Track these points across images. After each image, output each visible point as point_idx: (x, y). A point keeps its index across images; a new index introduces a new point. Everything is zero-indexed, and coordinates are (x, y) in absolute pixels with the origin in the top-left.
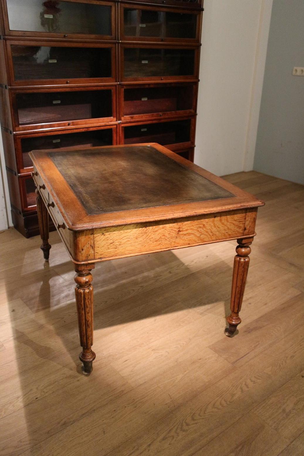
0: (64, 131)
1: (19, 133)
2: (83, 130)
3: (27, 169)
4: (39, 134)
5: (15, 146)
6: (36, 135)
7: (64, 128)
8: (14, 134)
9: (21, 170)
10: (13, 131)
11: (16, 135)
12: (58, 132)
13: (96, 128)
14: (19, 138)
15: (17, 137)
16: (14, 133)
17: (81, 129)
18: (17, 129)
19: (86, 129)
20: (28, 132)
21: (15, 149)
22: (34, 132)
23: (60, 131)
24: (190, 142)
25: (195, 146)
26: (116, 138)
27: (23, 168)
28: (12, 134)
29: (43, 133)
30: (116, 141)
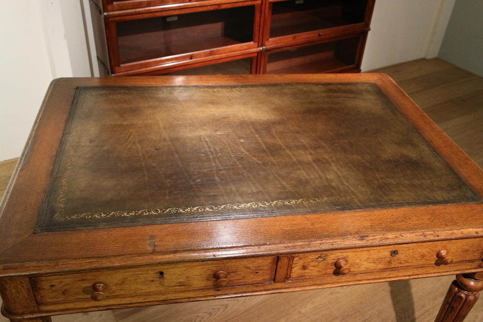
0: (183, 10)
1: (113, 15)
2: (212, 8)
3: (125, 67)
4: (144, 15)
5: (106, 34)
6: (140, 17)
7: (183, 6)
8: (105, 16)
9: (117, 69)
10: (104, 12)
11: (109, 18)
12: (173, 11)
13: (231, 4)
14: (112, 21)
15: (110, 19)
16: (105, 14)
17: (209, 7)
18: (109, 7)
19: (217, 7)
20: (127, 13)
21: (107, 39)
22: (136, 12)
23: (177, 11)
24: (363, 23)
25: (369, 30)
26: (259, 19)
27: (119, 66)
28: (103, 16)
29: (150, 14)
30: (259, 24)
